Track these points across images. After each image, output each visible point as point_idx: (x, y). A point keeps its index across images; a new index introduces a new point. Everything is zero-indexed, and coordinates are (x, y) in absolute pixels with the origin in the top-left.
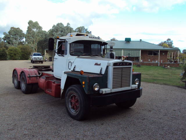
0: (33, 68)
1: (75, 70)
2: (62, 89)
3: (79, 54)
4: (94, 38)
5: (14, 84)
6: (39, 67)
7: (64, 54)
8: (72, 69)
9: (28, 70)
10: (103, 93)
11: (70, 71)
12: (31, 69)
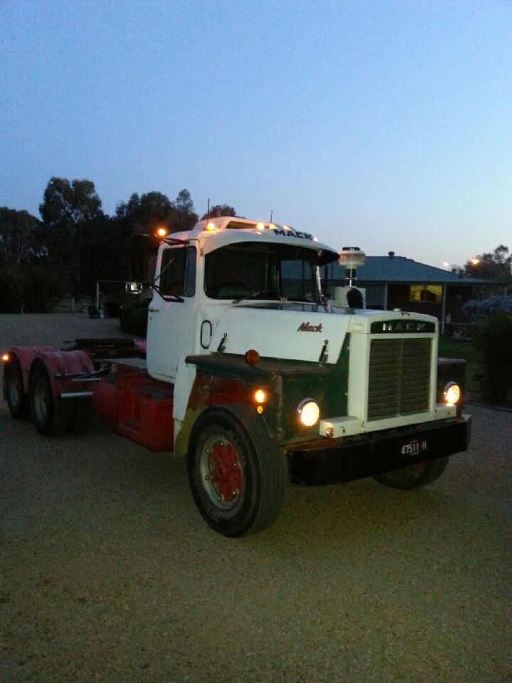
0: (75, 348)
1: (227, 351)
2: (178, 420)
3: (238, 293)
4: (293, 235)
5: (10, 404)
6: (97, 345)
7: (182, 295)
8: (214, 348)
9: (58, 354)
10: (332, 434)
11: (207, 352)
12: (69, 349)
